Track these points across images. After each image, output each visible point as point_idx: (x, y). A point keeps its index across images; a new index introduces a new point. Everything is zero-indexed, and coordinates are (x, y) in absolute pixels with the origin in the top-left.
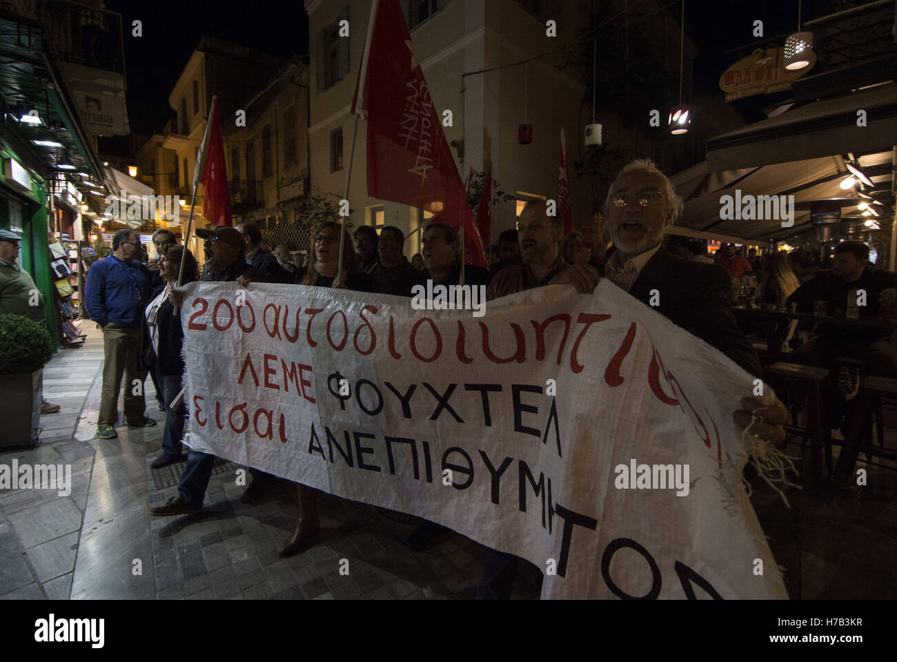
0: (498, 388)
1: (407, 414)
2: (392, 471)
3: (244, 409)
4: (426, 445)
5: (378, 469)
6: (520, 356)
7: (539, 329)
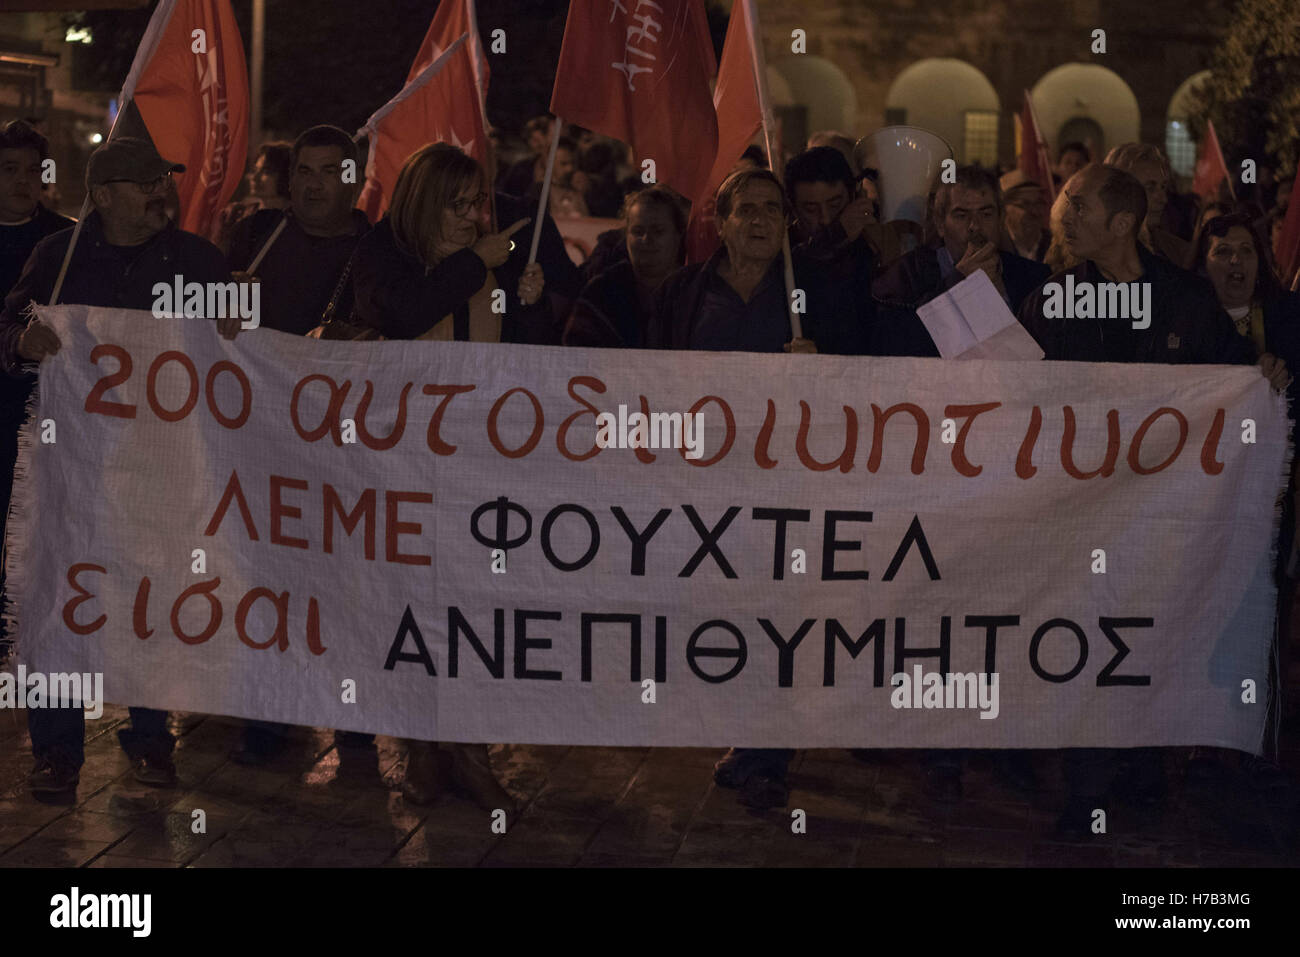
0: (803, 516)
1: (638, 568)
2: (586, 675)
3: (215, 592)
4: (661, 623)
5: (556, 676)
6: (846, 462)
7: (881, 418)
